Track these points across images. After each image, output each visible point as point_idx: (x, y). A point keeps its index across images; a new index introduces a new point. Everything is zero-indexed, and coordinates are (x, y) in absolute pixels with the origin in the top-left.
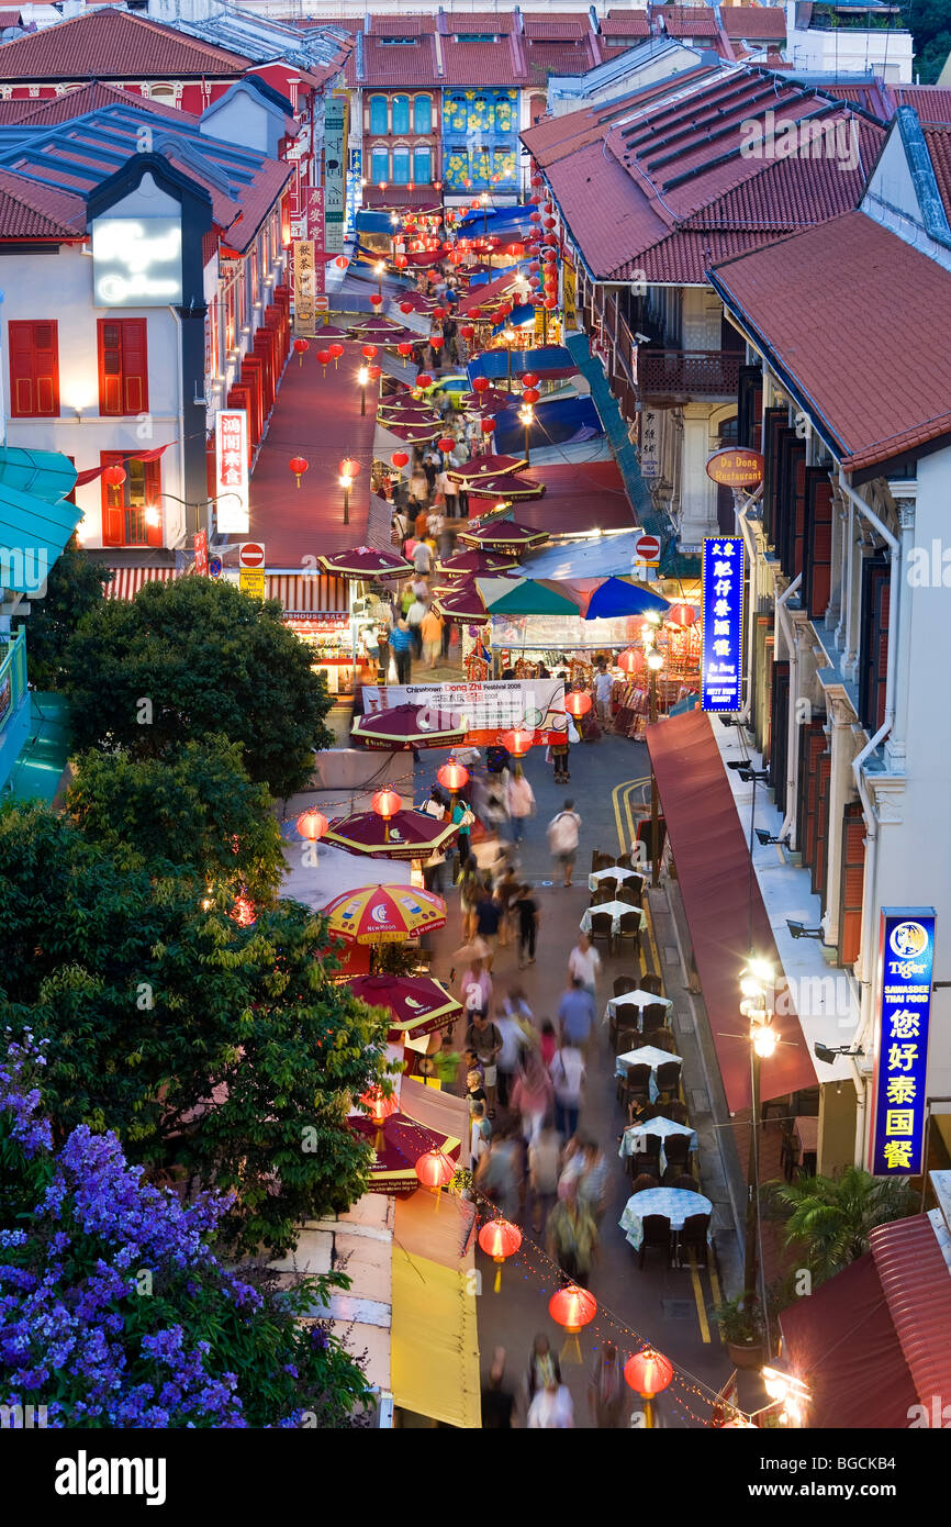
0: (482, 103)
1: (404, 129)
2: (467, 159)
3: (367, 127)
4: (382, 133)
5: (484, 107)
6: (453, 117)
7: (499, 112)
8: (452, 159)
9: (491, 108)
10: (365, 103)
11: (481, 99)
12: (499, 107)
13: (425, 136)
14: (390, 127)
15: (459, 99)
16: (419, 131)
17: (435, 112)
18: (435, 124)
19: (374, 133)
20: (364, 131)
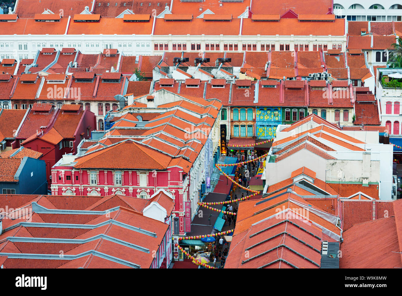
0: (269, 111)
1: (244, 119)
2: (264, 129)
3: (232, 118)
4: (237, 120)
5: (270, 112)
6: (260, 115)
7: (275, 114)
8: (260, 129)
9: (272, 113)
10: (232, 111)
11: (269, 110)
12: (275, 113)
13: (251, 122)
14: (239, 118)
15: (262, 110)
16: (249, 120)
17: (254, 114)
18: (254, 118)
19: (234, 120)
20: (231, 120)
